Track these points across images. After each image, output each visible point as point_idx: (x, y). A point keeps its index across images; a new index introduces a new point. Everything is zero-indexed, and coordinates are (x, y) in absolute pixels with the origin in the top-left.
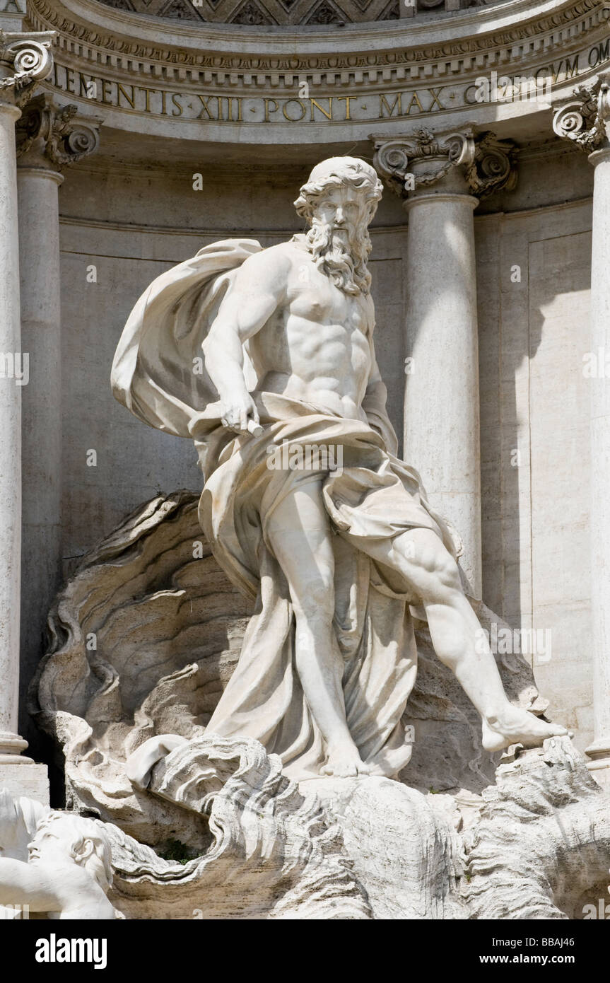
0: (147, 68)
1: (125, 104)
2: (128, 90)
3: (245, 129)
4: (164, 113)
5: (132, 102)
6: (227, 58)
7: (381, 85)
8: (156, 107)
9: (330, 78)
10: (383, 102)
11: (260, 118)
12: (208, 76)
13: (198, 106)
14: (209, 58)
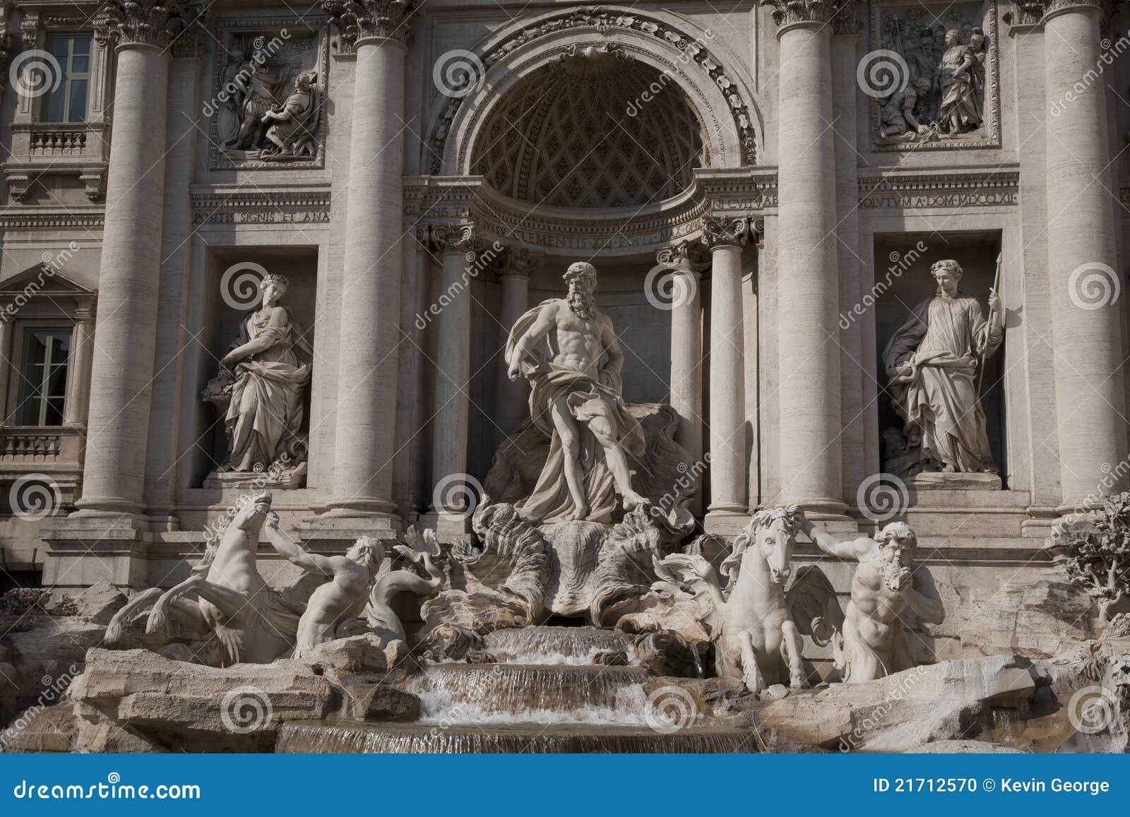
0: (568, 229)
1: (560, 245)
2: (562, 239)
3: (613, 250)
4: (578, 247)
5: (563, 244)
6: (601, 222)
7: (660, 227)
8: (575, 245)
9: (642, 226)
10: (662, 234)
11: (618, 245)
12: (595, 230)
13: (593, 243)
14: (594, 223)
